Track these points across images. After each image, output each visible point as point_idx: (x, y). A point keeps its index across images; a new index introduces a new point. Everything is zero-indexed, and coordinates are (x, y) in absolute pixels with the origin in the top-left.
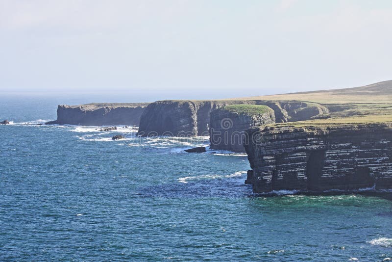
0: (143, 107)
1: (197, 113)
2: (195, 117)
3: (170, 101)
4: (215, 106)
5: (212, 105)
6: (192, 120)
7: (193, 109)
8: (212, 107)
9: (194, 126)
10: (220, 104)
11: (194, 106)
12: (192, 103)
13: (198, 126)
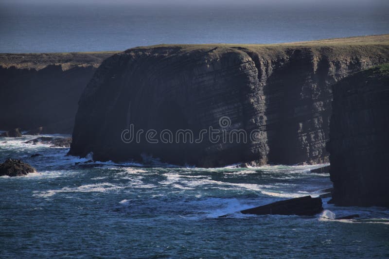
0: (65, 67)
1: (265, 89)
2: (260, 102)
3: (177, 49)
4: (324, 64)
5: (316, 60)
6: (251, 111)
7: (253, 73)
8: (315, 68)
9: (256, 127)
10: (341, 59)
11: (258, 65)
12: (250, 54)
13: (268, 129)
